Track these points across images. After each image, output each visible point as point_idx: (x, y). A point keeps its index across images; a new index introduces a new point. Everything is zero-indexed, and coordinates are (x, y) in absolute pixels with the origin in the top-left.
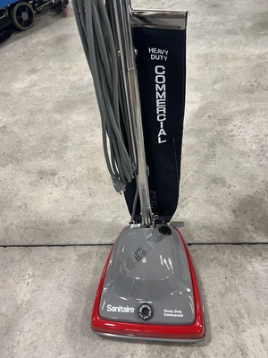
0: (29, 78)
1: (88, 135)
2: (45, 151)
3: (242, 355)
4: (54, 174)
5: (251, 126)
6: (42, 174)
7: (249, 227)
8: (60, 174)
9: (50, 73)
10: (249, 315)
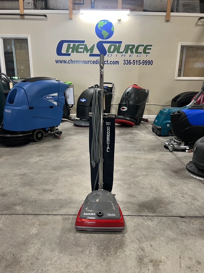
0: (39, 158)
1: (69, 178)
2: (46, 183)
3: (142, 251)
4: (51, 191)
5: (147, 180)
6: (45, 191)
7: (146, 211)
8: (54, 191)
9: (50, 157)
10: (145, 238)
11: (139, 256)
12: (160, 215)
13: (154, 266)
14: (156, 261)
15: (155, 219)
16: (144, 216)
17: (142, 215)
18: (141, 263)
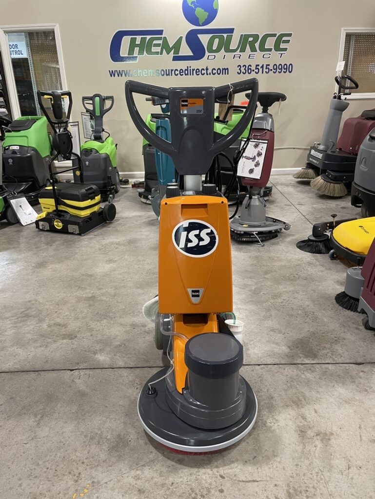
11: (299, 427)
12: (324, 362)
13: (322, 440)
14: (326, 434)
15: (317, 369)
16: (299, 364)
17: (295, 362)
18: (303, 437)
